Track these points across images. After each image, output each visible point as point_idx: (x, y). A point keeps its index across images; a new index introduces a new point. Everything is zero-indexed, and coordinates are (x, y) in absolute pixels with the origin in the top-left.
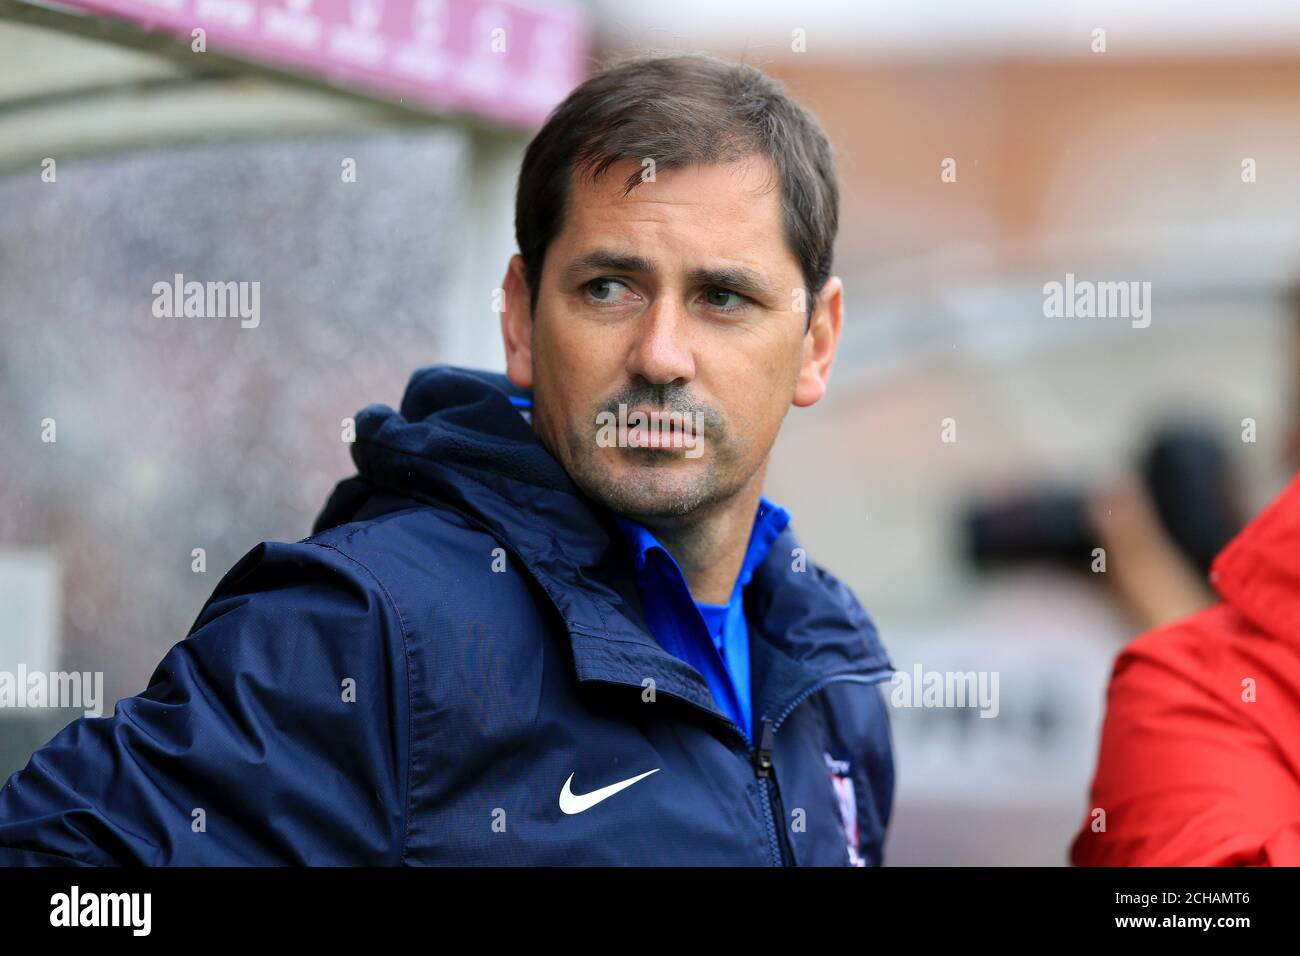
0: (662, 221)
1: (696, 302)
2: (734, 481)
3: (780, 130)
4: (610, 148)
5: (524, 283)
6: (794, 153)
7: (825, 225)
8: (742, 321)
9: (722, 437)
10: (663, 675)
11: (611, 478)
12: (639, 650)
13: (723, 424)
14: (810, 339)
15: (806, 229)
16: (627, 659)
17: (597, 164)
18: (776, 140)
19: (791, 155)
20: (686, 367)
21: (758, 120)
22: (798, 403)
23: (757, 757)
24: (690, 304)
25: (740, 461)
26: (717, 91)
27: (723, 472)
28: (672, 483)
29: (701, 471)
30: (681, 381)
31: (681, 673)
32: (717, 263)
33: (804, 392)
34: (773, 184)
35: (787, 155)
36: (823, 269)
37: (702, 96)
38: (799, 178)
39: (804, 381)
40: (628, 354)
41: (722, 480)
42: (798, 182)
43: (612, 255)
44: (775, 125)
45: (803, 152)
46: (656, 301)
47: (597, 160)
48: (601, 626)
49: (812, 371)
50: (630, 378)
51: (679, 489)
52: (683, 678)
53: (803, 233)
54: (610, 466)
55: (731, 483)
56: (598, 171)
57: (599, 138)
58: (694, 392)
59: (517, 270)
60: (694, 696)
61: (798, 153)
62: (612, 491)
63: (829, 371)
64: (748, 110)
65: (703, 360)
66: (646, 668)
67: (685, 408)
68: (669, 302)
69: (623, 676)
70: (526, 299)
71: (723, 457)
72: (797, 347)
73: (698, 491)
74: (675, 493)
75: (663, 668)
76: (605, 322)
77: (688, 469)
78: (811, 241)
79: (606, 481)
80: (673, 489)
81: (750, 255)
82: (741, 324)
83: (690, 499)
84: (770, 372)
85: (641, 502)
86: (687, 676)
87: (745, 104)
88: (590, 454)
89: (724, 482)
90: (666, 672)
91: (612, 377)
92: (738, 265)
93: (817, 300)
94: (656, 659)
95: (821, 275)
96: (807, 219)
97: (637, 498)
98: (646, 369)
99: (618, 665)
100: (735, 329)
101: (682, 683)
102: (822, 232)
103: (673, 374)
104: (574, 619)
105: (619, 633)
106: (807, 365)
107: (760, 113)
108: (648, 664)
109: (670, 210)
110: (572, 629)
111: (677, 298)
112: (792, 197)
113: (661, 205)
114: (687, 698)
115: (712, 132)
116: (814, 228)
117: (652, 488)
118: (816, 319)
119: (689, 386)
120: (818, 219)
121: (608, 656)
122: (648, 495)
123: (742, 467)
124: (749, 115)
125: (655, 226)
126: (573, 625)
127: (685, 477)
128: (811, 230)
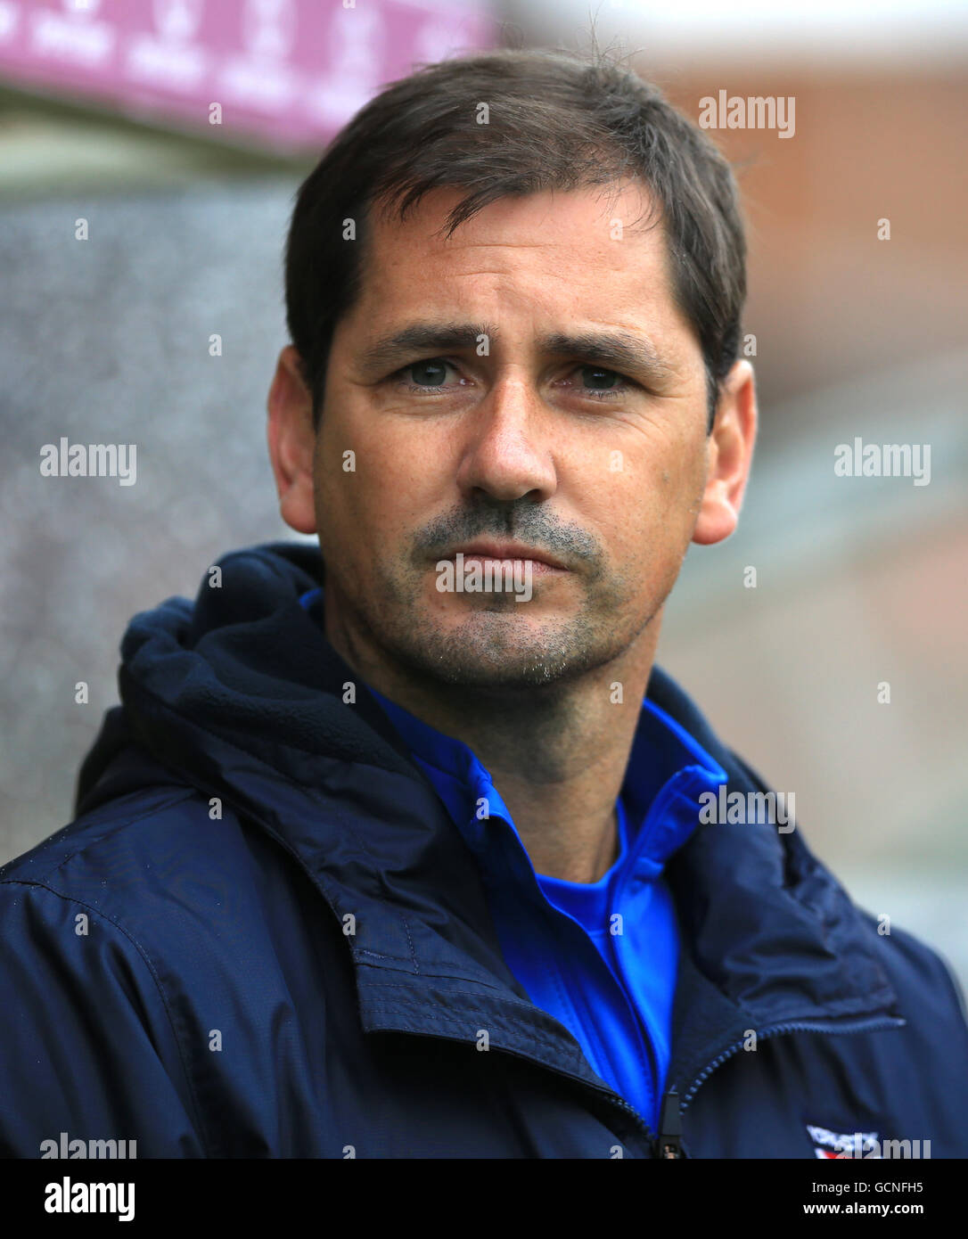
0: (502, 271)
1: (553, 386)
2: (615, 638)
3: (662, 144)
4: (424, 170)
5: (301, 384)
6: (684, 177)
7: (731, 280)
8: (619, 409)
9: (598, 574)
10: (499, 1024)
11: (441, 633)
12: (462, 988)
13: (600, 554)
14: (712, 448)
15: (704, 282)
16: (442, 1000)
17: (405, 193)
18: (658, 159)
19: (680, 179)
20: (544, 474)
21: (630, 129)
22: (700, 539)
23: (658, 1145)
24: (545, 391)
25: (621, 610)
26: (569, 92)
27: (599, 624)
28: (527, 635)
29: (568, 621)
30: (537, 496)
31: (528, 1022)
32: (581, 327)
33: (708, 523)
34: (655, 218)
35: (674, 178)
36: (728, 346)
37: (550, 97)
38: (692, 210)
39: (708, 508)
40: (459, 462)
41: (596, 637)
42: (690, 217)
43: (436, 327)
44: (656, 139)
45: (696, 178)
46: (495, 388)
47: (405, 188)
48: (407, 954)
49: (718, 493)
50: (463, 495)
51: (538, 644)
52: (530, 1029)
53: (701, 287)
54: (439, 615)
55: (610, 642)
56: (408, 202)
57: (403, 162)
58: (556, 512)
59: (290, 366)
60: (549, 1054)
61: (689, 176)
62: (442, 651)
63: (741, 496)
64: (616, 115)
65: (567, 466)
66: (471, 1014)
67: (543, 533)
68: (516, 386)
69: (434, 1024)
70: (307, 408)
71: (599, 602)
72: (696, 453)
73: (564, 650)
74: (532, 650)
75: (498, 1013)
76: (426, 415)
77: (550, 616)
78: (714, 300)
79: (435, 638)
80: (530, 644)
81: (628, 317)
82: (618, 415)
83: (553, 660)
84: (662, 482)
85: (483, 663)
86: (538, 1026)
87: (611, 107)
88: (409, 605)
89: (600, 639)
90: (504, 1020)
91: (437, 496)
92: (613, 331)
93: (722, 390)
94: (487, 1001)
95: (725, 354)
96: (706, 268)
97: (478, 658)
98: (488, 477)
99: (426, 1009)
100: (608, 420)
101: (529, 1036)
102: (728, 290)
103: (526, 482)
104: (365, 945)
105: (434, 964)
106: (711, 485)
107: (634, 119)
108: (475, 1008)
109: (511, 254)
110: (358, 959)
111: (526, 380)
112: (683, 236)
113: (500, 249)
114: (538, 1058)
115: (569, 143)
116: (716, 282)
117: (499, 643)
118: (721, 418)
119: (550, 502)
120: (721, 270)
121: (409, 996)
122: (493, 653)
123: (624, 619)
124: (617, 122)
125: (493, 279)
126: (361, 953)
127: (545, 627)
128: (714, 287)
